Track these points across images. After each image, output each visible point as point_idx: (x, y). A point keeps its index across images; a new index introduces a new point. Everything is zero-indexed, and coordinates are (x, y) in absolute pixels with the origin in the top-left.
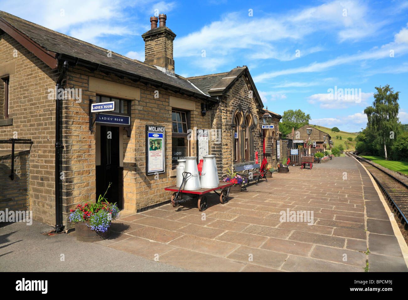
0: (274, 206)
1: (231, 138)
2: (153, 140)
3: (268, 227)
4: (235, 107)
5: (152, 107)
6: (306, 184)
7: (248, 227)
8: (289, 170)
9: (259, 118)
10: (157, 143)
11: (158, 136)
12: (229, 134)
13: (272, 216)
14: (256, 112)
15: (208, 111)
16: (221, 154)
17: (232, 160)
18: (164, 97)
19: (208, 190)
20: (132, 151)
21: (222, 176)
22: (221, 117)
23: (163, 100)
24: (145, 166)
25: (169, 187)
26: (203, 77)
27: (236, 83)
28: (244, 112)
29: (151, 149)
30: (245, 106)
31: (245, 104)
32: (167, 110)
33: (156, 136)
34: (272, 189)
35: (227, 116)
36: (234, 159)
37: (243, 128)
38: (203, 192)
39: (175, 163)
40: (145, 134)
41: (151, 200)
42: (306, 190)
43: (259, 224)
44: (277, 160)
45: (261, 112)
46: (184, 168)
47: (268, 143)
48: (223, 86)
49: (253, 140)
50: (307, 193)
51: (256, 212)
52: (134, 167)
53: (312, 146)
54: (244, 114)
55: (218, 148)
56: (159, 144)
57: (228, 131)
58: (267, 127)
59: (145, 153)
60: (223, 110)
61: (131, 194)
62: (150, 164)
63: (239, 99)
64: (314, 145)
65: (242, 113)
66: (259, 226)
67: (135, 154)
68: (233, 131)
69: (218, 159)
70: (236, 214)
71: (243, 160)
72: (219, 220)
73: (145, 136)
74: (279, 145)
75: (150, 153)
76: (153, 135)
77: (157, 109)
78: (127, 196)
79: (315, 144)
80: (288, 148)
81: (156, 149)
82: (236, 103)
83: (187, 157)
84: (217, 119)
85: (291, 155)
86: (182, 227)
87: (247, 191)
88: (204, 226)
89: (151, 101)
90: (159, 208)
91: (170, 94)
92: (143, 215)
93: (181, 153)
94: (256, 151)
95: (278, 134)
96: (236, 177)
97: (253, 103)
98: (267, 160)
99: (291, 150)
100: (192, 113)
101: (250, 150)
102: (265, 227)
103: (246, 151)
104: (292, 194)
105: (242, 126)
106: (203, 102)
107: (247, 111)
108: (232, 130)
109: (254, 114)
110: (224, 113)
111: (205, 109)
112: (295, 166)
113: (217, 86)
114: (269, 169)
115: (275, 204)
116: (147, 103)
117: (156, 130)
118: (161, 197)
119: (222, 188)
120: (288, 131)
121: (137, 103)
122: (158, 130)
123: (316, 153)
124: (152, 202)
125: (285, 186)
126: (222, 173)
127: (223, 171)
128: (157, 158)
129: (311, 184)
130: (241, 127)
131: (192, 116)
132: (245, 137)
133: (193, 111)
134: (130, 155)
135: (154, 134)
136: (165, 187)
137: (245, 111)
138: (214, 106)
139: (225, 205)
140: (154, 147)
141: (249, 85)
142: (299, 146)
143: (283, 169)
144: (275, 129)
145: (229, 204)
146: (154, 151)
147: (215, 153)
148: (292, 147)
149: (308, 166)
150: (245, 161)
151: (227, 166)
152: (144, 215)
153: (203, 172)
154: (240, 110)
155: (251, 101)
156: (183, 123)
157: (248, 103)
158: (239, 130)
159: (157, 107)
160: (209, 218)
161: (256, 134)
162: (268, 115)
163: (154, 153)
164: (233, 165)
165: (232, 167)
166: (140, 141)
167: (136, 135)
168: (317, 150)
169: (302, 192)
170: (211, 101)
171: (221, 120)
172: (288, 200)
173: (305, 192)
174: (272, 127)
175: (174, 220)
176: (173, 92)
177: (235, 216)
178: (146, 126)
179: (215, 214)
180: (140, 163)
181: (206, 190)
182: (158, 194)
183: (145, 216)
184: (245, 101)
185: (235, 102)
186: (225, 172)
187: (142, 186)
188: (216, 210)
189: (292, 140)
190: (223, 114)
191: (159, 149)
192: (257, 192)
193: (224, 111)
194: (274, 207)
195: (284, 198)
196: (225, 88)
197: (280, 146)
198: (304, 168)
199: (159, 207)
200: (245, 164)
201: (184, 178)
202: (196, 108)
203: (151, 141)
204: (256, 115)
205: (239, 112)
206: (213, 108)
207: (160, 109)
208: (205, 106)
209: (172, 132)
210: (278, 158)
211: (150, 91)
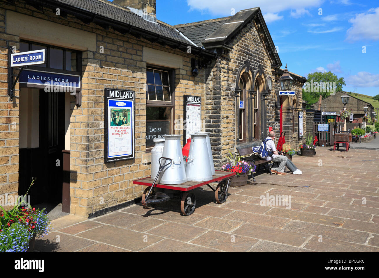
0: (296, 208)
1: (234, 107)
2: (117, 110)
3: (289, 246)
4: (241, 64)
5: (115, 61)
6: (342, 173)
7: (255, 245)
8: (315, 152)
9: (274, 81)
10: (122, 116)
11: (125, 104)
12: (231, 103)
13: (294, 225)
14: (270, 73)
15: (201, 71)
16: (219, 131)
17: (236, 139)
18: (134, 48)
19: (197, 184)
20: (83, 127)
21: (221, 162)
22: (220, 79)
23: (134, 52)
24: (103, 149)
25: (141, 179)
26: (197, 24)
27: (242, 30)
28: (253, 72)
29: (114, 123)
30: (255, 63)
31: (255, 60)
32: (139, 67)
33: (121, 105)
34: (292, 180)
35: (228, 77)
36: (238, 137)
37: (252, 94)
38: (188, 187)
39: (150, 144)
40: (104, 102)
41: (113, 199)
42: (344, 183)
43: (274, 241)
44: (300, 139)
45: (278, 72)
46: (163, 151)
47: (286, 116)
48: (223, 34)
49: (265, 111)
50: (346, 188)
51: (269, 217)
52: (85, 151)
53: (348, 120)
54: (253, 75)
55: (215, 123)
56: (125, 116)
57: (230, 98)
58: (286, 94)
59: (103, 130)
60: (223, 68)
61: (80, 190)
62: (112, 146)
63: (247, 54)
64: (350, 118)
65: (250, 73)
66: (274, 244)
67: (87, 131)
68: (236, 99)
69: (214, 138)
70: (238, 222)
71: (251, 140)
72: (211, 232)
73: (103, 104)
74: (302, 119)
75: (111, 130)
76: (117, 104)
77: (123, 65)
78: (74, 194)
79: (352, 117)
80: (314, 122)
81: (121, 123)
82: (243, 58)
83: (170, 135)
84: (214, 82)
85: (318, 131)
86: (153, 245)
87: (256, 184)
88: (186, 243)
89: (114, 54)
90: (123, 211)
91: (143, 44)
92: (97, 222)
93: (161, 129)
94: (269, 126)
95: (300, 103)
96: (240, 164)
97: (266, 60)
98: (285, 138)
99: (319, 125)
100: (177, 72)
101: (262, 125)
102: (284, 245)
103: (255, 126)
104: (323, 189)
105: (251, 91)
106: (194, 57)
107: (258, 71)
108: (235, 97)
109: (268, 75)
110: (224, 72)
111: (197, 67)
112: (324, 146)
113: (215, 35)
114: (288, 152)
115: (298, 204)
116: (107, 57)
117: (122, 95)
118: (127, 194)
119: (219, 181)
120: (313, 100)
121: (91, 55)
122: (124, 96)
123: (354, 129)
124: (113, 202)
125: (311, 175)
126: (220, 158)
127: (221, 154)
128: (122, 137)
129: (350, 174)
130: (249, 93)
131: (177, 76)
132: (255, 107)
133: (180, 69)
134: (80, 132)
135: (117, 101)
136: (135, 179)
137: (255, 71)
138: (209, 62)
139: (223, 204)
140: (117, 121)
141: (261, 35)
142: (329, 119)
143: (308, 151)
144: (297, 97)
145: (228, 204)
146: (118, 127)
147: (211, 129)
148: (320, 121)
149: (343, 147)
150: (254, 140)
151: (227, 147)
152: (100, 222)
153: (190, 157)
154: (248, 69)
155: (264, 57)
156: (165, 86)
157: (260, 59)
158: (245, 97)
159: (123, 63)
160: (196, 228)
161: (269, 103)
162: (288, 77)
163: (117, 129)
164: (236, 146)
165: (235, 148)
166: (95, 111)
167: (88, 103)
168: (355, 125)
169: (338, 187)
170: (206, 56)
171: (219, 83)
172: (318, 198)
173: (343, 187)
174: (293, 93)
175: (142, 231)
176: (149, 42)
177: (237, 224)
178: (106, 90)
179: (207, 221)
180: (95, 145)
181: (194, 185)
182: (124, 189)
183: (100, 224)
184: (256, 57)
185: (240, 57)
186: (225, 156)
187: (97, 178)
188: (209, 214)
189: (320, 112)
190: (222, 74)
191: (126, 123)
192: (271, 184)
193: (225, 70)
194: (296, 211)
195: (312, 196)
196: (226, 37)
197: (304, 120)
198: (338, 150)
199: (124, 209)
200: (254, 144)
201: (161, 167)
202: (183, 65)
203: (113, 112)
204: (270, 76)
205: (247, 71)
206: (208, 66)
207: (128, 66)
208: (196, 63)
209: (147, 98)
210: (300, 135)
211: (113, 39)
